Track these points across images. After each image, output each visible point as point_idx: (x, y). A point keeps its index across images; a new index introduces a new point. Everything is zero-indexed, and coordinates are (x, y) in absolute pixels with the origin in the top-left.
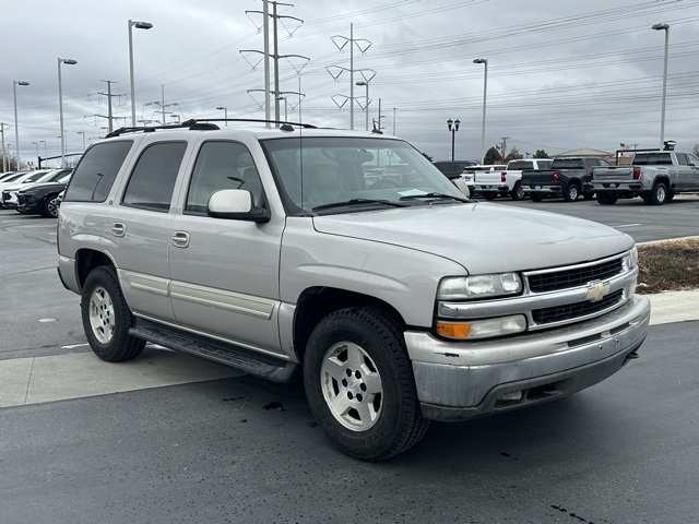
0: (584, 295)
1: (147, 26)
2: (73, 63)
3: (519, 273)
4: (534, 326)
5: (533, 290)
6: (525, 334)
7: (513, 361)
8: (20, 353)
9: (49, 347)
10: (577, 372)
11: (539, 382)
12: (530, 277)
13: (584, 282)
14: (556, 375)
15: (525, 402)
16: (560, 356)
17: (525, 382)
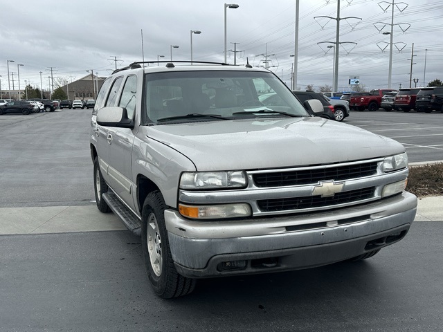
0: (310, 192)
1: (235, 7)
2: (199, 33)
3: (245, 171)
4: (258, 212)
5: (257, 185)
7: (231, 238)
8: (66, 203)
9: (85, 200)
10: (295, 251)
11: (257, 255)
12: (254, 175)
13: (315, 181)
14: (272, 252)
15: (250, 270)
16: (274, 238)
17: (240, 255)
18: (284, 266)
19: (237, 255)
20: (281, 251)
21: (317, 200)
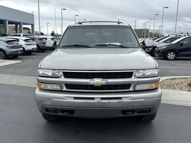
0: (87, 83)
5: (65, 77)
6: (61, 91)
7: (49, 99)
12: (64, 73)
13: (92, 78)
14: (67, 107)
15: (60, 114)
16: (67, 101)
17: (53, 106)
18: (75, 115)
19: (52, 106)
20: (71, 108)
21: (93, 87)
